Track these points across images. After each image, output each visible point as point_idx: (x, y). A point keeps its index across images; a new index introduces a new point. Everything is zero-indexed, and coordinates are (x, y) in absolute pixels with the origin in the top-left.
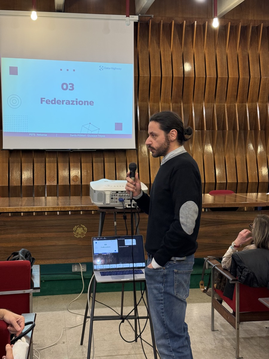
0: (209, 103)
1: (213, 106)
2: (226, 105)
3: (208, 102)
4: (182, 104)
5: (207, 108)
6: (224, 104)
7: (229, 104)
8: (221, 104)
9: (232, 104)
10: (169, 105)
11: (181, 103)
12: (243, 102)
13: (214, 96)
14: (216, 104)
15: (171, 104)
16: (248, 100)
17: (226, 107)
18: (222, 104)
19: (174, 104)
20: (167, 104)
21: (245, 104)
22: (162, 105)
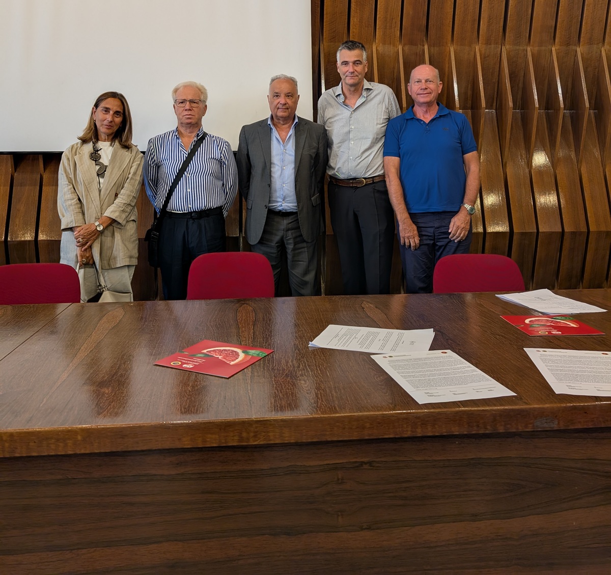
0: (490, 44)
1: (499, 52)
2: (529, 49)
3: (488, 42)
4: (426, 47)
5: (485, 58)
6: (525, 48)
7: (536, 49)
8: (518, 48)
9: (543, 48)
10: (396, 49)
11: (424, 46)
12: (568, 44)
13: (501, 29)
14: (507, 47)
15: (400, 48)
16: (582, 39)
17: (529, 54)
18: (522, 48)
19: (406, 48)
20: (392, 47)
21: (574, 48)
22: (379, 49)
